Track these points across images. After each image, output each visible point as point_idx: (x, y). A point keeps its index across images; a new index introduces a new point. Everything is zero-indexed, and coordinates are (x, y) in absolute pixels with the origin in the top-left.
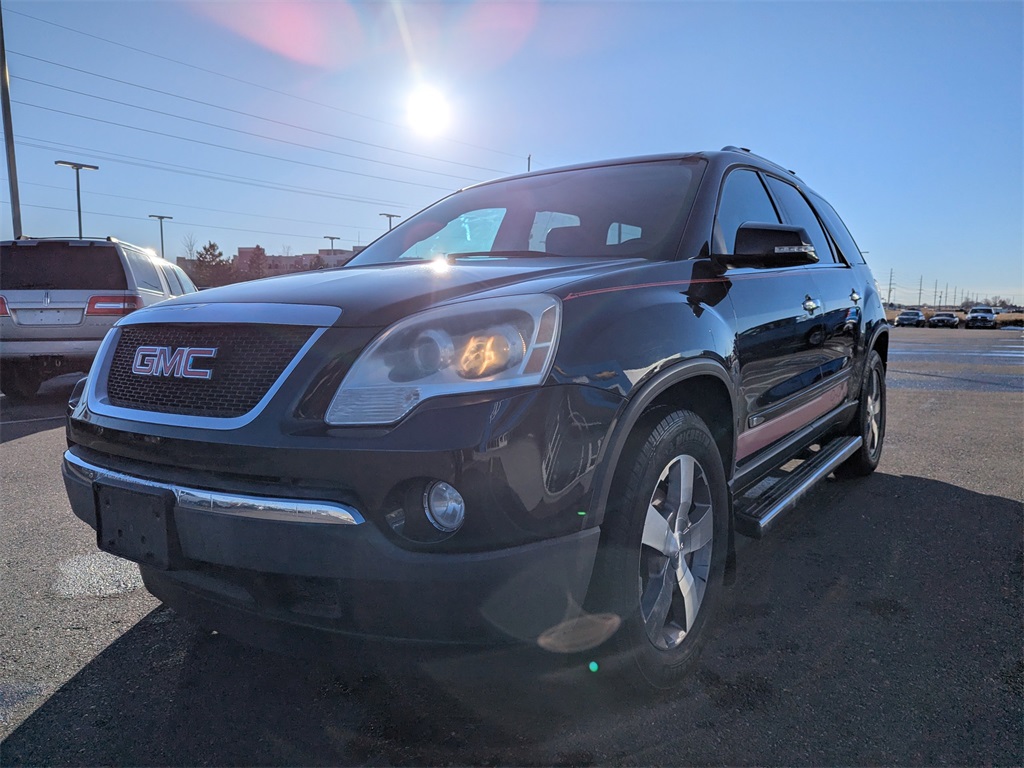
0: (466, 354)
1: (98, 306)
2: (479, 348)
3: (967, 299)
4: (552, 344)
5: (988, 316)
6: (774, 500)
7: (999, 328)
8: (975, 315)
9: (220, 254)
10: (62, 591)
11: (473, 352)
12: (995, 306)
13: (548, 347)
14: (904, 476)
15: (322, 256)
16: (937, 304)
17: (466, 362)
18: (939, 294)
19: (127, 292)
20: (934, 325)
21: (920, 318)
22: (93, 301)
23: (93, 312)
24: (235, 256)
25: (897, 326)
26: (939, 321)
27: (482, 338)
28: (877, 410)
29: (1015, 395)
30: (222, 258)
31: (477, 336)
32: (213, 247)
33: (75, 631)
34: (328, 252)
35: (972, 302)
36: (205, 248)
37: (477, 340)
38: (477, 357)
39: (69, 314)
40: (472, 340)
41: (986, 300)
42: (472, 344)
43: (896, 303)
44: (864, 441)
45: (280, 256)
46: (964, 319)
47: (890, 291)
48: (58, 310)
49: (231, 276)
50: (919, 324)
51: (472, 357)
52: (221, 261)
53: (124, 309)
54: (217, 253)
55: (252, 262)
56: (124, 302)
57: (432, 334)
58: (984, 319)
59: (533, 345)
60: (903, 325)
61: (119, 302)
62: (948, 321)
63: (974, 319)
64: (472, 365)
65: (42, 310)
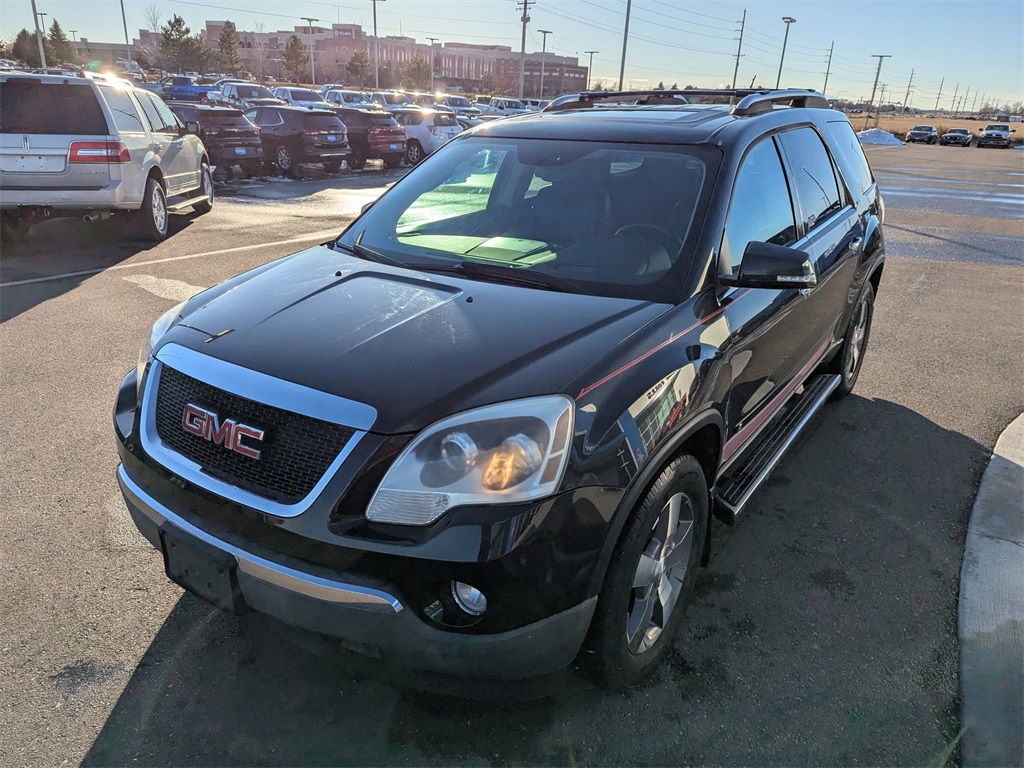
0: (490, 470)
1: (80, 153)
2: (501, 464)
3: (987, 105)
4: (564, 452)
5: (1004, 135)
6: (751, 477)
7: (1012, 148)
8: (990, 132)
9: (188, 31)
10: (115, 540)
11: (495, 468)
12: (1015, 114)
13: (561, 456)
14: (877, 400)
15: (300, 36)
16: (954, 110)
17: (489, 476)
18: (958, 99)
19: (109, 138)
20: (945, 143)
21: (933, 134)
22: (76, 147)
23: (75, 159)
24: (202, 31)
25: (908, 141)
26: (951, 138)
27: (503, 454)
28: (861, 337)
29: (1005, 270)
30: (189, 35)
31: (499, 452)
32: (178, 22)
33: (140, 593)
34: (305, 30)
35: (992, 108)
36: (170, 23)
37: (500, 456)
38: (500, 473)
39: (53, 161)
40: (495, 455)
41: (1006, 106)
42: (495, 460)
43: (912, 107)
44: (843, 378)
45: (252, 33)
46: (977, 135)
47: (908, 94)
48: (40, 157)
49: (200, 56)
50: (930, 141)
51: (495, 473)
52: (189, 40)
53: (107, 157)
54: (184, 28)
55: (223, 41)
56: (107, 149)
57: (459, 439)
58: (999, 137)
59: (549, 456)
60: (914, 141)
61: (101, 149)
62: (961, 137)
63: (989, 137)
64: (495, 480)
65: (22, 156)
